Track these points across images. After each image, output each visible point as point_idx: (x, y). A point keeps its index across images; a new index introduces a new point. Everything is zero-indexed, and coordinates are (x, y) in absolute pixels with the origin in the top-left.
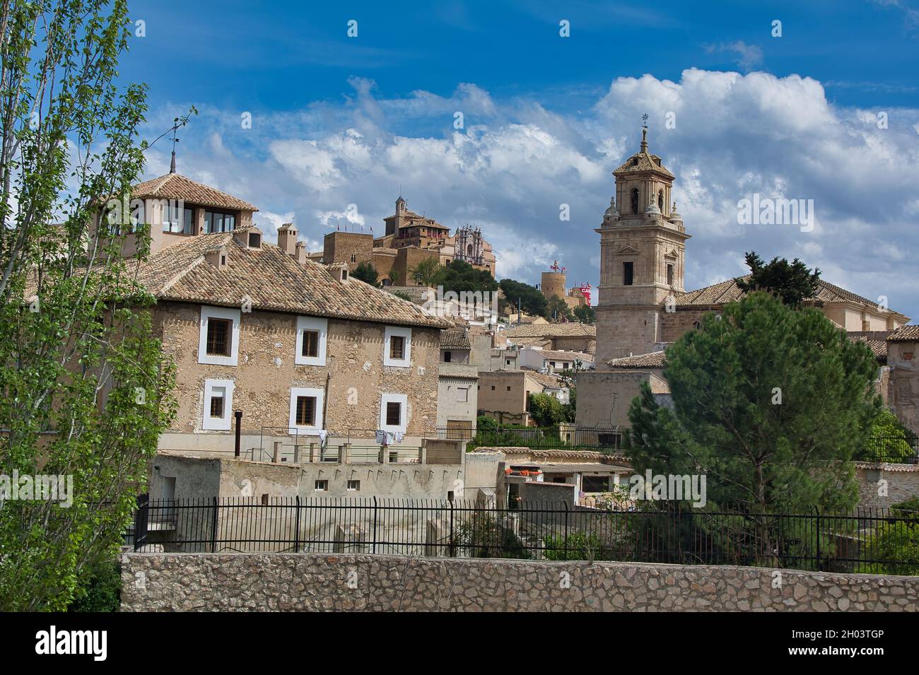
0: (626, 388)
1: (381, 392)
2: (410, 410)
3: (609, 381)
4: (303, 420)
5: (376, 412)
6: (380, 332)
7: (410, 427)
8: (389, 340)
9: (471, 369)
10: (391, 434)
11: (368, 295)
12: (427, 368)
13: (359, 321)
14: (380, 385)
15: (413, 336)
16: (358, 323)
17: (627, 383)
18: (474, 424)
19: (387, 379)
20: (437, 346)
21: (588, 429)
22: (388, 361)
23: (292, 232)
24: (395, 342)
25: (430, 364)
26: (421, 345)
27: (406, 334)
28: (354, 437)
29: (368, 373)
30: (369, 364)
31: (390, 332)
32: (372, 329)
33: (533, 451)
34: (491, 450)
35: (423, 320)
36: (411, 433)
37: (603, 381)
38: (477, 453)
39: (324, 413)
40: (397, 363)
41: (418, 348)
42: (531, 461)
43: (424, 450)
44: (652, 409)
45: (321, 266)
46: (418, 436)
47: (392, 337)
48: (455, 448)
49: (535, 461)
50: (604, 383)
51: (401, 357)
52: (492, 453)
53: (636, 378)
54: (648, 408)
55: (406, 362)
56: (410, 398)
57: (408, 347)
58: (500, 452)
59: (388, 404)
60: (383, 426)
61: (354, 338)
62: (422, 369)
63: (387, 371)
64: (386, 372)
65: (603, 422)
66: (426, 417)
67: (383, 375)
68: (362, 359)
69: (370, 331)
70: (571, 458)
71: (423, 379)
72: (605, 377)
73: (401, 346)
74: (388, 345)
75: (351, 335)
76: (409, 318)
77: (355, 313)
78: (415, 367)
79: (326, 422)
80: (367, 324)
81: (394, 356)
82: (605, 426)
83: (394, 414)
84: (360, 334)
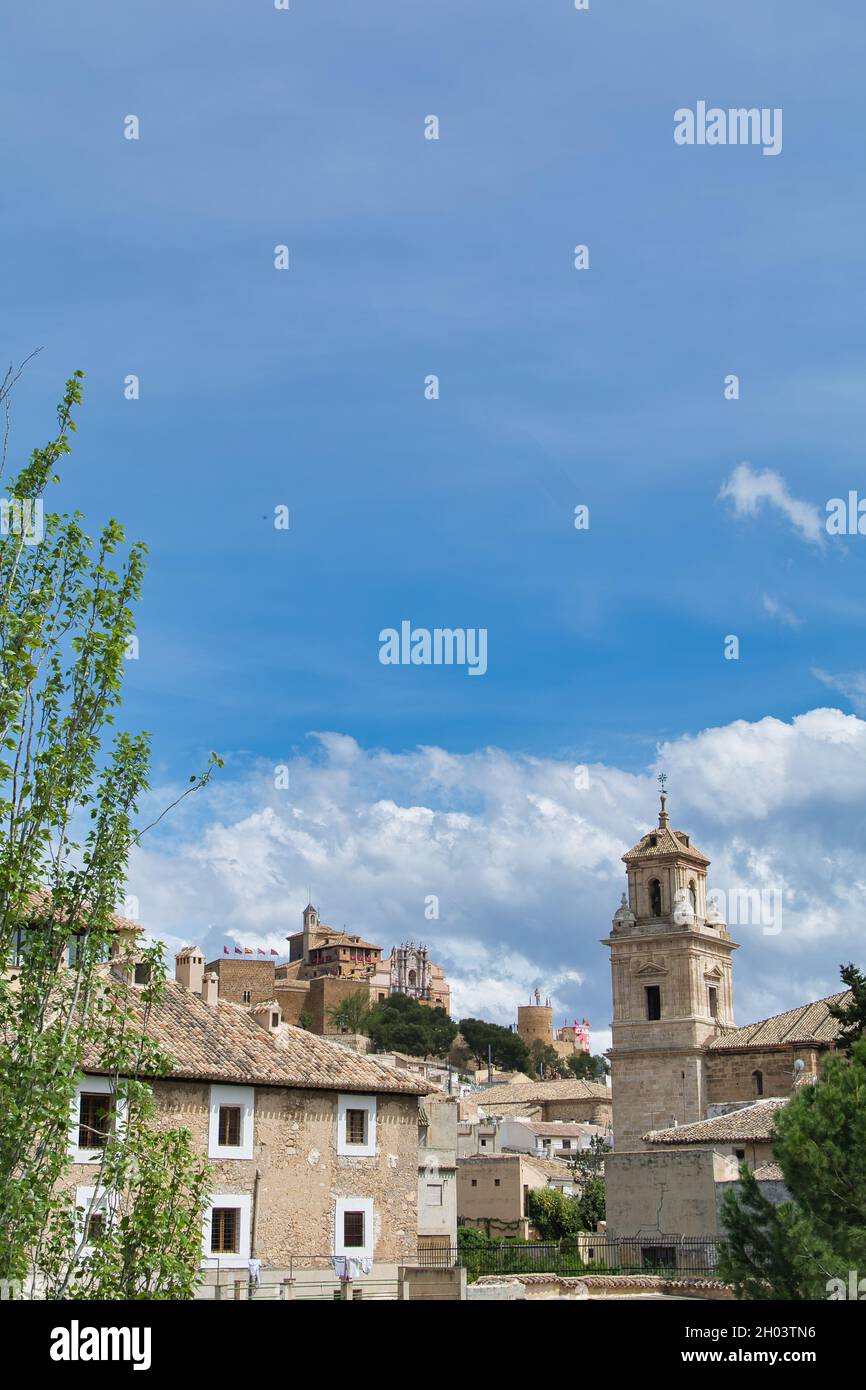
0: (679, 1174)
1: (334, 1196)
2: (379, 1222)
3: (653, 1165)
4: (221, 1244)
5: (328, 1229)
6: (331, 1104)
7: (379, 1249)
8: (344, 1116)
9: (445, 1155)
10: (355, 1261)
11: (310, 1048)
12: (401, 1155)
13: (300, 1088)
14: (333, 1185)
15: (379, 1108)
16: (298, 1092)
17: (680, 1167)
18: (454, 1240)
19: (342, 1175)
20: (414, 1123)
21: (627, 1241)
22: (345, 1148)
23: (197, 960)
24: (352, 1119)
25: (404, 1149)
26: (390, 1121)
27: (368, 1105)
28: (298, 1267)
29: (315, 1168)
30: (315, 1154)
31: (346, 1103)
32: (319, 1100)
33: (562, 1278)
34: (504, 1280)
35: (392, 1083)
36: (381, 1259)
37: (643, 1165)
38: (481, 1286)
39: (253, 1233)
40: (356, 1149)
41: (386, 1126)
42: (560, 1294)
43: (406, 1285)
44: (759, 1208)
45: (239, 1007)
46: (391, 1262)
47: (348, 1111)
48: (451, 1279)
49: (565, 1294)
50: (645, 1169)
51: (362, 1141)
52: (505, 1285)
53: (692, 1158)
54: (753, 1205)
55: (370, 1148)
56: (378, 1202)
57: (372, 1125)
58: (517, 1281)
59: (346, 1213)
60: (339, 1248)
61: (293, 1115)
62: (394, 1157)
63: (342, 1162)
64: (341, 1165)
65: (648, 1228)
66: (401, 1232)
67: (337, 1169)
68: (305, 1146)
69: (316, 1102)
70: (619, 1287)
71: (396, 1174)
72: (646, 1159)
73: (362, 1124)
74: (342, 1123)
75: (289, 1110)
76: (372, 1081)
77: (293, 1076)
78: (382, 1156)
79: (256, 1247)
80: (312, 1093)
81: (352, 1140)
82: (651, 1234)
83: (354, 1230)
84: (301, 1108)
